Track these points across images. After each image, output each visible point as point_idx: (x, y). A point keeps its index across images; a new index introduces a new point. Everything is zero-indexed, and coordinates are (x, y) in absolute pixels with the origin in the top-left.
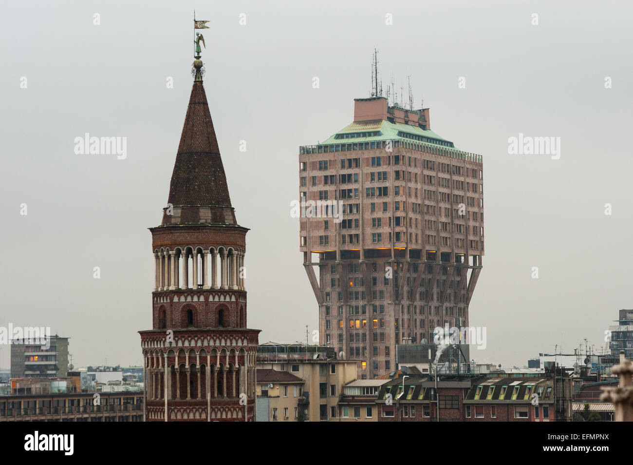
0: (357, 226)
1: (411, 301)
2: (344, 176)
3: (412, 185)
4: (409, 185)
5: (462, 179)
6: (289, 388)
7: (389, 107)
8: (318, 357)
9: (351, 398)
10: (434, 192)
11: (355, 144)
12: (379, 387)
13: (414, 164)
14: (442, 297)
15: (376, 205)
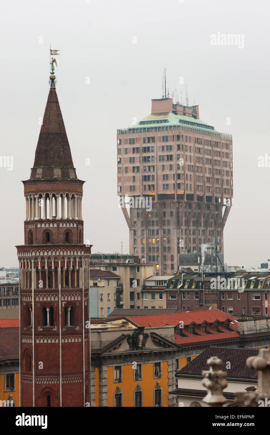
0: (153, 179)
1: (187, 227)
2: (145, 148)
3: (188, 153)
4: (186, 153)
5: (219, 150)
6: (111, 282)
7: (173, 105)
8: (129, 262)
9: (149, 288)
10: (202, 158)
11: (152, 128)
12: (167, 280)
13: (189, 141)
14: (207, 224)
15: (165, 166)
